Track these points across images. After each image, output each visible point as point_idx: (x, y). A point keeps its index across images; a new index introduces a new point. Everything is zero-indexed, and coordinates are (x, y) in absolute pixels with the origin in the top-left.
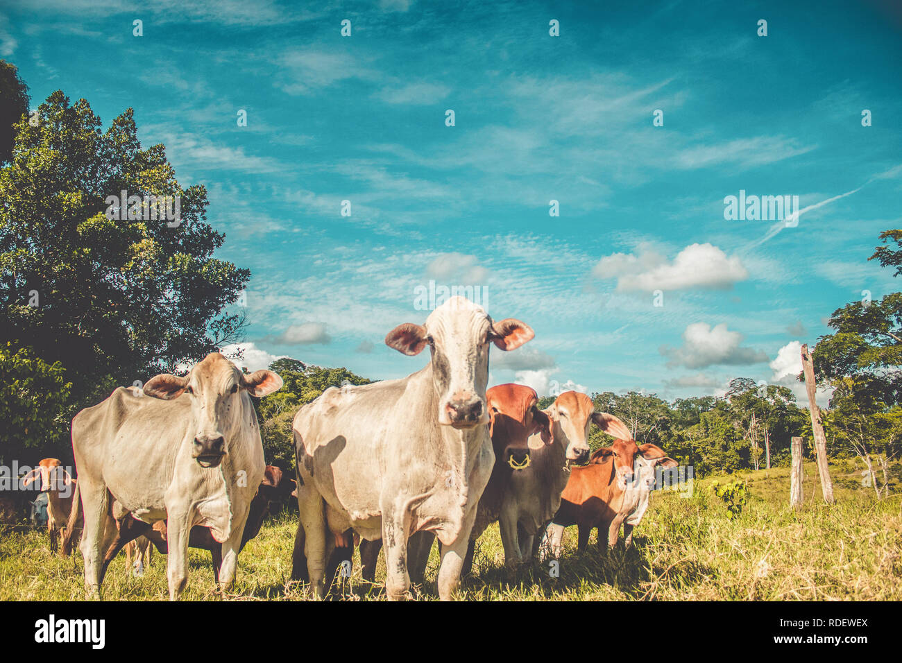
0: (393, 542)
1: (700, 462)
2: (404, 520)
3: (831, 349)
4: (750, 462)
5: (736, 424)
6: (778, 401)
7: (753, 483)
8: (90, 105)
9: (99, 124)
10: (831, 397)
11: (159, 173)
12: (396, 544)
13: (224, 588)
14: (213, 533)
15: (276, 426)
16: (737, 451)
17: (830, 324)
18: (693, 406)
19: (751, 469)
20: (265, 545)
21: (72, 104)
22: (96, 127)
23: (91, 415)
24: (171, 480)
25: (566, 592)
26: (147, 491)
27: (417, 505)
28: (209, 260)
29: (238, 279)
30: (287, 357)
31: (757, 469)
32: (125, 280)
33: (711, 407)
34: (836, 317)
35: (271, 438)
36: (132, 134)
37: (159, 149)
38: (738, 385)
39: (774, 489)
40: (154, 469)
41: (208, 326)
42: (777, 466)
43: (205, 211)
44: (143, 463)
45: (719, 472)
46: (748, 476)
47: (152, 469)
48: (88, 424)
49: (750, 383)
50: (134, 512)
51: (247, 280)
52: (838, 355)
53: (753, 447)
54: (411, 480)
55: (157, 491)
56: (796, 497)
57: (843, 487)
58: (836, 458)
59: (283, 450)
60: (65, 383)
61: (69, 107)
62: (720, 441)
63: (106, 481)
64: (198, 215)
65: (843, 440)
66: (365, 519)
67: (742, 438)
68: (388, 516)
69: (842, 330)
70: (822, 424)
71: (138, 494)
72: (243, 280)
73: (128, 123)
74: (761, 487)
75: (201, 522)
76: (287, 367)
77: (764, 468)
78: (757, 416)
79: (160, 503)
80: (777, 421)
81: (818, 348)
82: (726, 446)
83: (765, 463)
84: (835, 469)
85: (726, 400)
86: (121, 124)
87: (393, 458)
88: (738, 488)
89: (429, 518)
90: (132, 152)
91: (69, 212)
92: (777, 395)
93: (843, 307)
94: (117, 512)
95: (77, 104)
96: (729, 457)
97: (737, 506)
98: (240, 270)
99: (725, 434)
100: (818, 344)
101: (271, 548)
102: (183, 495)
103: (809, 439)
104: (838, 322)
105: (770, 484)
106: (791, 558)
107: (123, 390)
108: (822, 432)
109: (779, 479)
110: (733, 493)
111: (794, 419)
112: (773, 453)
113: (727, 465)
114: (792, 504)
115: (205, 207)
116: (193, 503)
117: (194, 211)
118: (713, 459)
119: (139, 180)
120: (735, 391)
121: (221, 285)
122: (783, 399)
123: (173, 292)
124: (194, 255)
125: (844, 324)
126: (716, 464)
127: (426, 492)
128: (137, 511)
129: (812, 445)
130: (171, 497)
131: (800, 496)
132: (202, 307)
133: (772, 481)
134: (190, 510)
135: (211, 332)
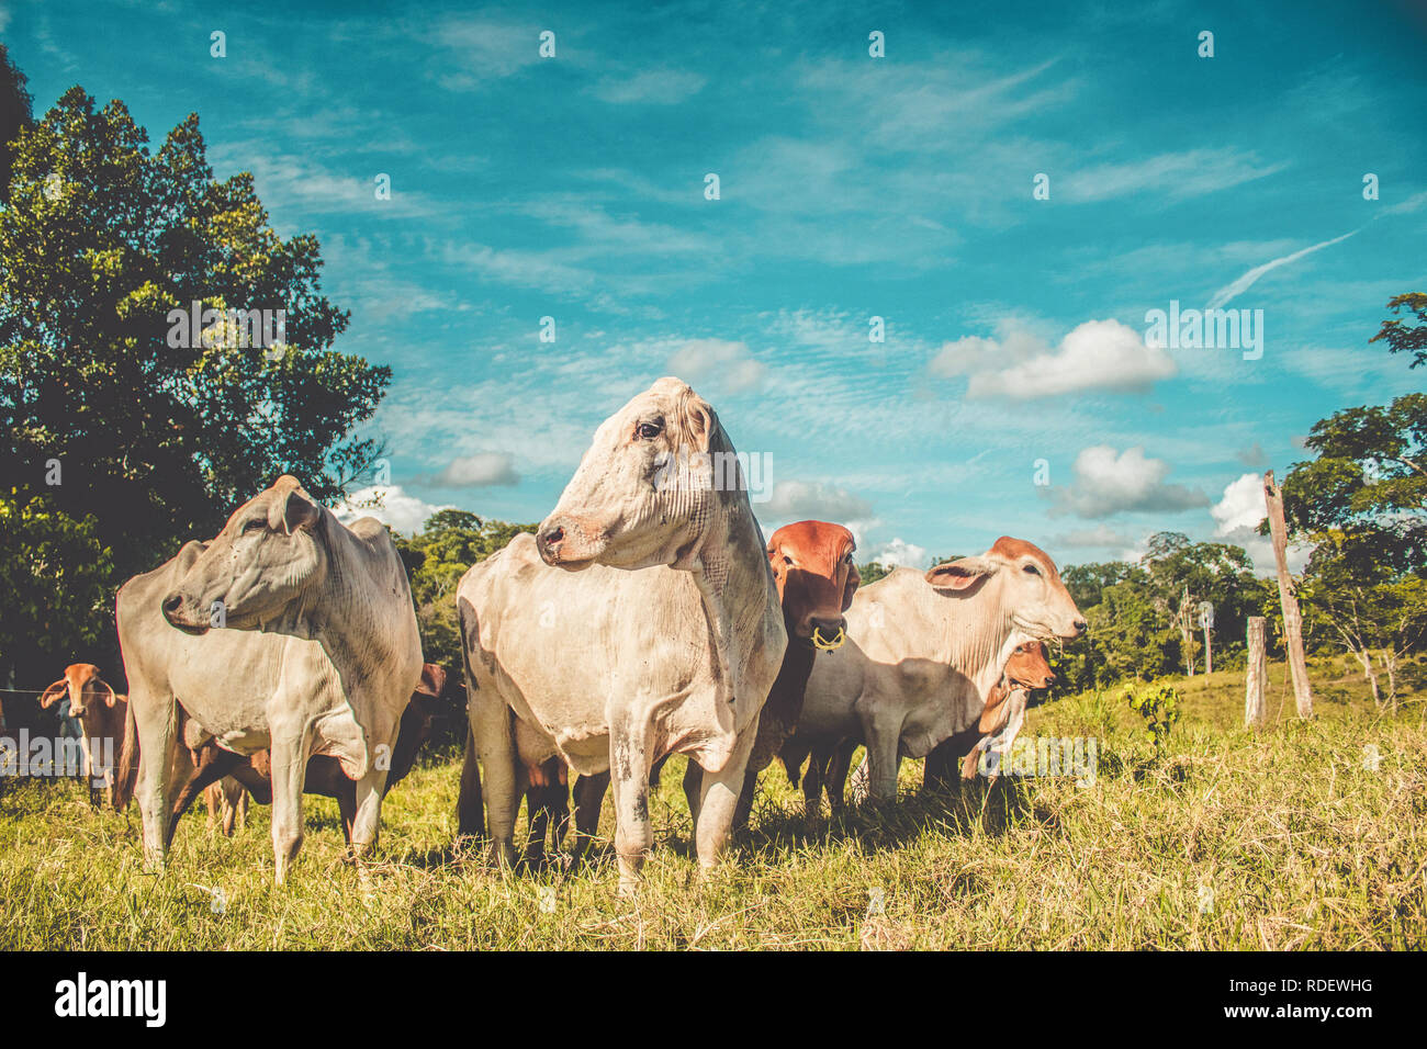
0: (627, 772)
1: (1102, 665)
2: (646, 737)
3: (1310, 484)
4: (1181, 664)
5: (1158, 605)
6: (1225, 568)
7: (1185, 696)
8: (129, 109)
9: (145, 139)
10: (1309, 561)
11: (244, 217)
12: (633, 776)
13: (359, 852)
14: (344, 765)
15: (438, 616)
16: (1160, 646)
17: (1308, 444)
18: (1092, 576)
19: (1182, 674)
20: (423, 794)
21: (99, 108)
22: (141, 146)
23: (147, 586)
24: (276, 684)
25: (897, 847)
26: (241, 703)
27: (666, 713)
28: (326, 354)
29: (374, 382)
30: (452, 507)
31: (1190, 673)
32: (194, 388)
33: (1120, 578)
34: (1318, 434)
35: (430, 634)
36: (198, 155)
37: (246, 181)
38: (1161, 543)
39: (1217, 704)
40: (251, 669)
41: (328, 458)
42: (1223, 669)
43: (317, 276)
44: (232, 659)
45: (1132, 679)
46: (1177, 686)
47: (248, 668)
48: (142, 601)
49: (1181, 540)
50: (221, 737)
51: (387, 384)
52: (1320, 493)
53: (1185, 640)
54: (654, 671)
55: (255, 704)
56: (1254, 711)
57: (1326, 700)
58: (1315, 656)
59: (449, 653)
60: (103, 549)
61: (94, 113)
62: (1133, 631)
63: (175, 691)
64: (307, 282)
65: (1325, 626)
66: (581, 740)
67: (1167, 626)
68: (619, 732)
69: (1327, 453)
70: (1296, 595)
71: (227, 707)
72: (381, 384)
73: (191, 137)
74: (1197, 703)
75: (324, 750)
76: (454, 522)
77: (1203, 673)
78: (1192, 592)
79: (261, 721)
80: (1222, 599)
81: (1288, 483)
82: (1143, 638)
83: (1203, 665)
84: (1314, 673)
85: (1143, 567)
86: (180, 140)
87: (627, 639)
88: (1164, 695)
89: (685, 732)
90: (198, 183)
91: (101, 283)
92: (1223, 558)
93: (1329, 417)
94: (192, 738)
95: (108, 108)
96: (1148, 656)
97: (1164, 723)
98: (375, 369)
99: (1141, 620)
100: (1289, 476)
101: (434, 799)
102: (295, 707)
103: (1274, 620)
104: (1320, 440)
105: (1212, 697)
106: (1250, 795)
107: (196, 545)
108: (1295, 609)
109: (1225, 688)
110: (1156, 704)
111: (1249, 595)
112: (1216, 650)
113: (1145, 667)
114: (1247, 723)
115: (318, 270)
116: (310, 720)
117: (301, 275)
118: (1122, 659)
119: (213, 228)
120: (1157, 554)
121: (346, 393)
122: (1233, 564)
123: (271, 405)
124: (303, 347)
125: (1331, 443)
126: (1128, 666)
127: (680, 691)
128: (225, 736)
129: (1280, 629)
130: (277, 710)
131: (1260, 709)
132: (317, 427)
133: (1214, 693)
134: (305, 730)
135: (333, 467)
